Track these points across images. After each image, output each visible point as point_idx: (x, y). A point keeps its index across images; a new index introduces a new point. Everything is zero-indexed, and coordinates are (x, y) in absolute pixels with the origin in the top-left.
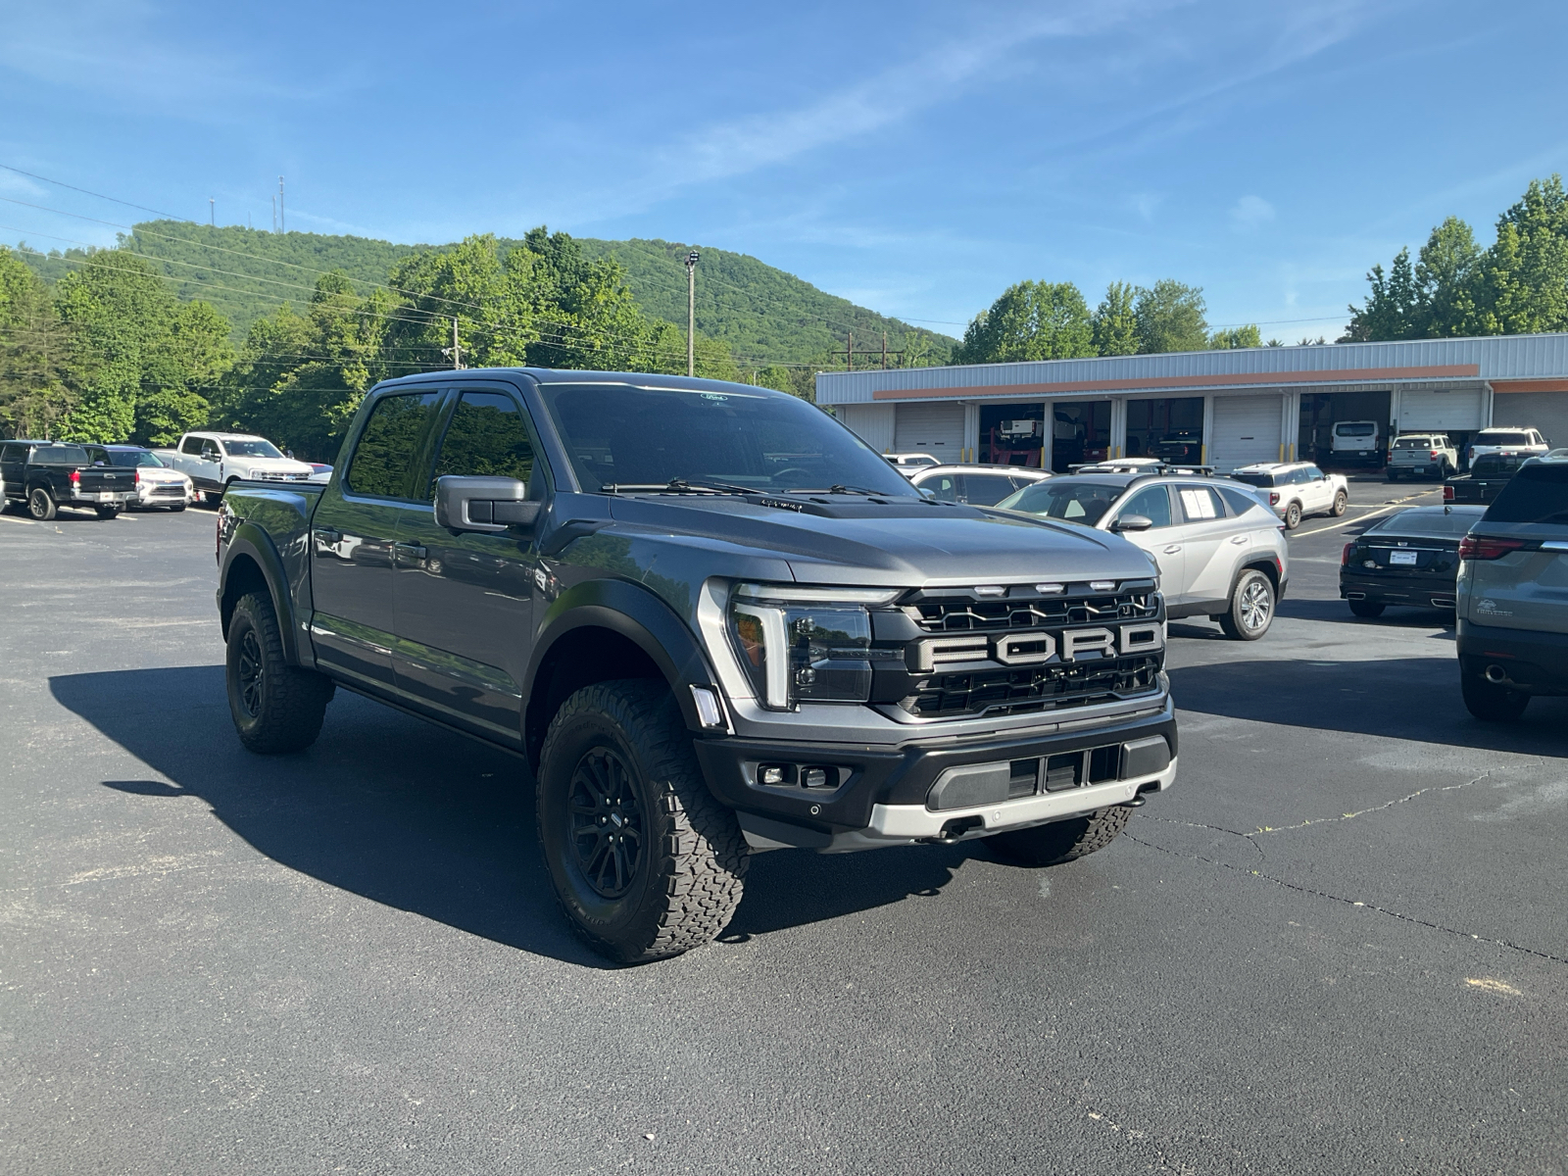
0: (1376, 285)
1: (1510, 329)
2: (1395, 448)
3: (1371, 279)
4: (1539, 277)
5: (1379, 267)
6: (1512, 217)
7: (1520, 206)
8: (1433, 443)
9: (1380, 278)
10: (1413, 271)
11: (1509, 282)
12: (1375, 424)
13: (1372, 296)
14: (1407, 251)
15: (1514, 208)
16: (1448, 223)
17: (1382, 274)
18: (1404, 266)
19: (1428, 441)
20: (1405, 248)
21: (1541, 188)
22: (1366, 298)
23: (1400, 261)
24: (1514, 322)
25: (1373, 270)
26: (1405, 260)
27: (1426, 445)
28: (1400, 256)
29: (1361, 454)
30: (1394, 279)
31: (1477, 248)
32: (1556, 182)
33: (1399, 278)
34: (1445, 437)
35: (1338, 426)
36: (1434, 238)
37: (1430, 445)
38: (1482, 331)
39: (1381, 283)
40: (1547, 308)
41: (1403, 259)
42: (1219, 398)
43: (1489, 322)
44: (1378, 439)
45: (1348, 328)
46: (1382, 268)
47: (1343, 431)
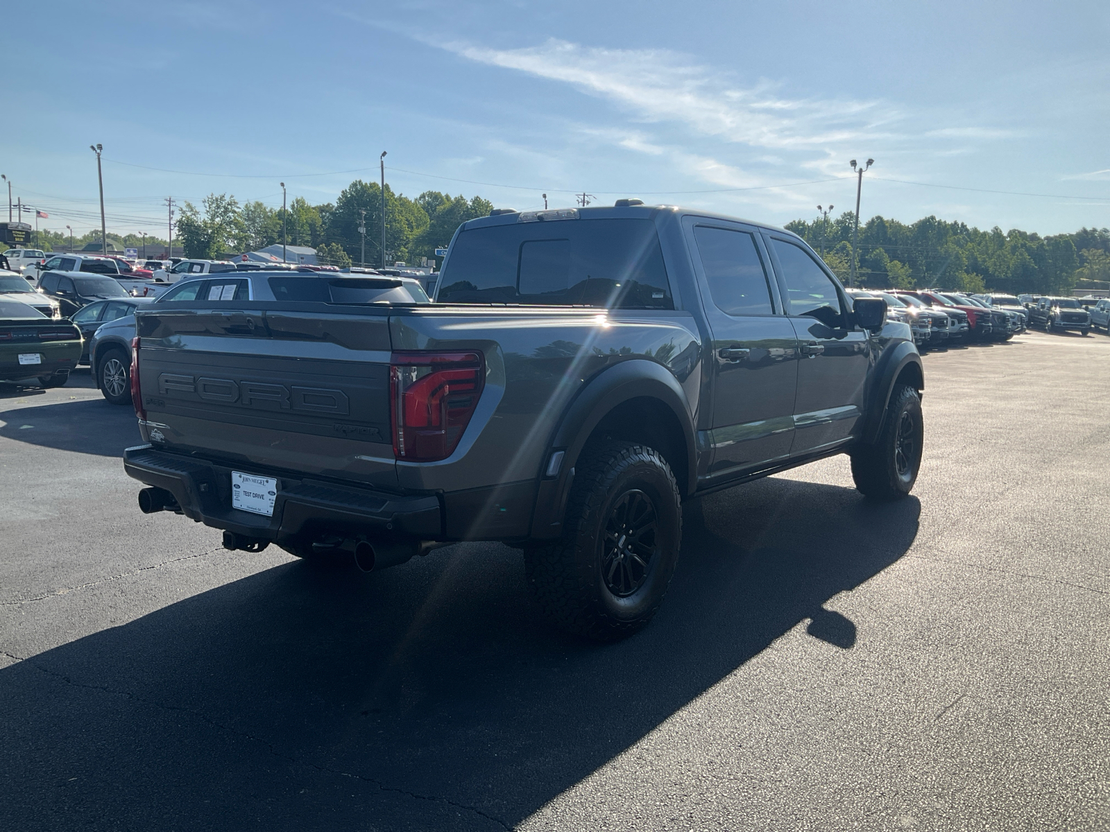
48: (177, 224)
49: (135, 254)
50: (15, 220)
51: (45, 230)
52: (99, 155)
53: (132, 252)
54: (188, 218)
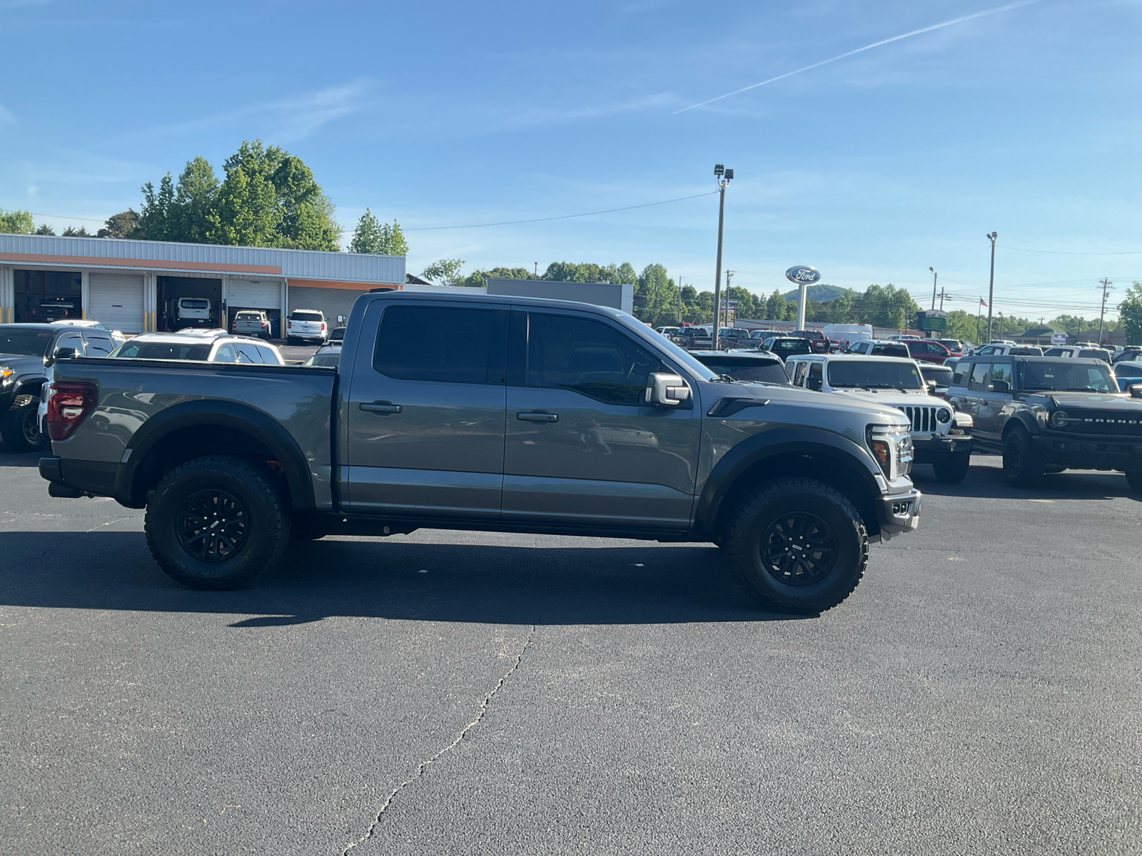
0: (148, 196)
1: (242, 241)
2: (238, 319)
3: (144, 191)
4: (258, 206)
5: (150, 184)
6: (233, 163)
7: (238, 156)
8: (262, 316)
9: (151, 191)
10: (174, 190)
11: (241, 207)
12: (208, 300)
13: (146, 205)
14: (170, 175)
15: (234, 156)
16: (197, 160)
17: (152, 189)
18: (169, 186)
19: (259, 316)
20: (169, 173)
21: (250, 146)
22: (142, 205)
23: (166, 182)
24: (245, 235)
25: (146, 185)
26: (169, 182)
27: (258, 318)
28: (166, 178)
29: (200, 321)
30: (161, 194)
31: (216, 181)
32: (259, 144)
33: (165, 193)
34: (264, 313)
35: (182, 301)
36: (189, 169)
37: (261, 319)
38: (227, 241)
39: (152, 195)
40: (264, 228)
41: (167, 180)
42: (93, 274)
43: (230, 233)
44: (210, 311)
45: (107, 223)
46: (152, 185)
47: (185, 304)
48: (1121, 307)
49: (1063, 339)
50: (937, 307)
51: (1011, 317)
52: (993, 242)
53: (1060, 337)
54: (1134, 300)
